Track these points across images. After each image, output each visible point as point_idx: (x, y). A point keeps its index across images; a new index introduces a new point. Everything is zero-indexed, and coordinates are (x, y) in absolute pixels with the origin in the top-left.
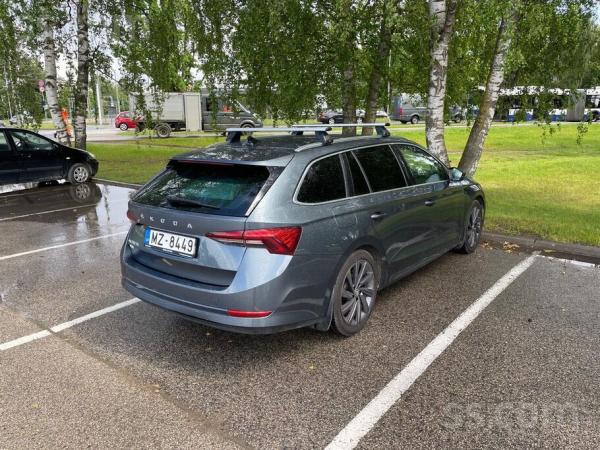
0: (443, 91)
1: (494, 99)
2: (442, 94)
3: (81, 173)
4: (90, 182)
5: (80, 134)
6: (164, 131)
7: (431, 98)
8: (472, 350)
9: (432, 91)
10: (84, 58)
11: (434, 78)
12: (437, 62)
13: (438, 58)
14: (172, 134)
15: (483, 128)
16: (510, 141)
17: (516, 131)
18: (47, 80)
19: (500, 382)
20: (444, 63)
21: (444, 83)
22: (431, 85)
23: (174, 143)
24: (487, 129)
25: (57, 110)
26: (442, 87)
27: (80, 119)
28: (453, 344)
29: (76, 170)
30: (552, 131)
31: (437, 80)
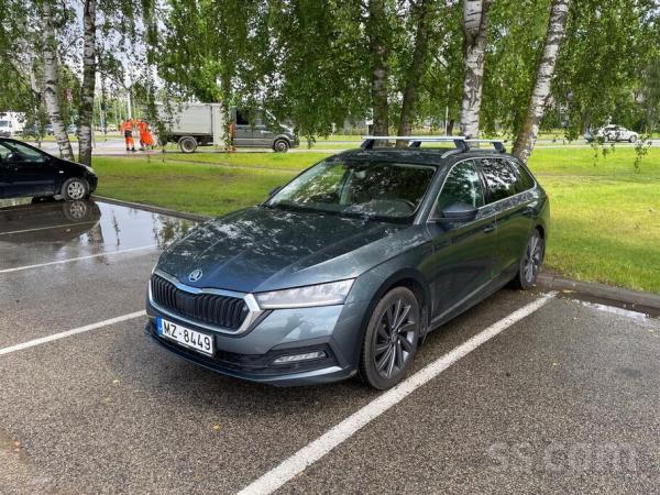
0: (479, 103)
1: (538, 115)
2: (476, 108)
3: (77, 189)
4: (87, 199)
5: (85, 146)
6: (188, 145)
7: (464, 112)
8: (420, 411)
9: (466, 104)
10: (90, 61)
11: (467, 89)
12: (470, 71)
13: (471, 66)
14: (199, 149)
15: (525, 147)
16: (577, 164)
17: (584, 154)
18: (48, 86)
19: (436, 453)
20: (479, 72)
21: (478, 95)
22: (465, 96)
23: (200, 159)
24: (530, 149)
25: (58, 119)
26: (476, 100)
27: (84, 129)
28: (401, 403)
29: (71, 185)
30: (605, 152)
31: (471, 92)
